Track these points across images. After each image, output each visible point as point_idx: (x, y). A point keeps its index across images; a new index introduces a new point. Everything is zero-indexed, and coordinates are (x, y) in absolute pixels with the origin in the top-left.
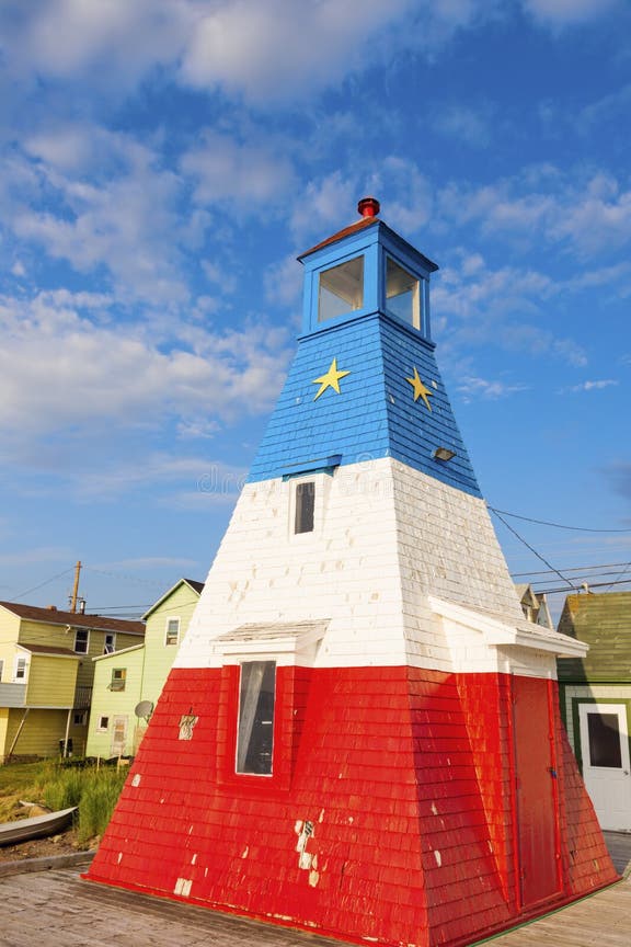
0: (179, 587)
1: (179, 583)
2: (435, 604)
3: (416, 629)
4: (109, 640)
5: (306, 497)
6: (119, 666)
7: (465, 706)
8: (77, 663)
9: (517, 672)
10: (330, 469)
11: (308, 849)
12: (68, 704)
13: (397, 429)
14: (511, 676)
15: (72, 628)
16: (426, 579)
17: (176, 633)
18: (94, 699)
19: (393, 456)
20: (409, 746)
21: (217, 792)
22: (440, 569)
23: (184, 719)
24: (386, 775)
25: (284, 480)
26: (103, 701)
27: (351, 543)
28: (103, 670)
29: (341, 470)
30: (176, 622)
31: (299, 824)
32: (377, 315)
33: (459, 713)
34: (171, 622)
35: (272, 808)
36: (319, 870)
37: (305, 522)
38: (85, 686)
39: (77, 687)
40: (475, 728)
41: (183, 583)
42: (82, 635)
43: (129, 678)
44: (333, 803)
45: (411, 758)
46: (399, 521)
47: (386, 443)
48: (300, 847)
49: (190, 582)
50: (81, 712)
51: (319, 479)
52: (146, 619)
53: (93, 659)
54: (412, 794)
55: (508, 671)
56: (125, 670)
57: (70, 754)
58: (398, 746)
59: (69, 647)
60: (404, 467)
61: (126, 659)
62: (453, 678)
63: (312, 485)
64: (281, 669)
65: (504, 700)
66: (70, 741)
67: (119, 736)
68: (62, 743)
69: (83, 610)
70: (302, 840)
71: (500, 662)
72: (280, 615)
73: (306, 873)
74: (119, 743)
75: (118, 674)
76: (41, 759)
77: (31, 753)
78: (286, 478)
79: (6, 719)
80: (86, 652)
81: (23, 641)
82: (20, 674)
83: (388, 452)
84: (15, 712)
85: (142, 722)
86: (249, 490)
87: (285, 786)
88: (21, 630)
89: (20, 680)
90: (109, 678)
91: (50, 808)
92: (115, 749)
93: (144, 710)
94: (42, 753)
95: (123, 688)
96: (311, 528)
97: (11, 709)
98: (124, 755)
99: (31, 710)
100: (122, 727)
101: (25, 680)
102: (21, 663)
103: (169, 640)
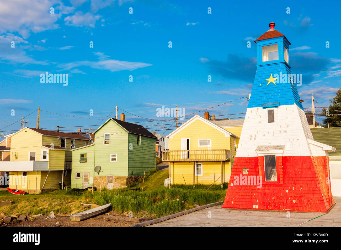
0: (109, 121)
1: (109, 119)
4: (72, 142)
5: (271, 113)
6: (83, 153)
8: (64, 152)
10: (278, 107)
12: (62, 167)
13: (294, 96)
15: (60, 138)
17: (109, 139)
18: (72, 166)
23: (243, 170)
25: (264, 109)
26: (76, 166)
27: (288, 126)
28: (76, 154)
30: (108, 135)
31: (287, 191)
32: (284, 63)
34: (106, 135)
35: (278, 188)
36: (295, 199)
37: (271, 120)
38: (68, 161)
39: (65, 162)
40: (319, 169)
41: (111, 119)
42: (63, 141)
43: (88, 157)
44: (296, 186)
47: (294, 100)
49: (114, 119)
50: (68, 171)
51: (275, 109)
53: (71, 150)
55: (326, 156)
56: (86, 154)
59: (59, 145)
60: (297, 106)
61: (87, 150)
62: (313, 157)
63: (273, 110)
64: (277, 157)
65: (326, 162)
66: (64, 183)
67: (86, 180)
68: (60, 184)
69: (59, 130)
71: (325, 154)
72: (269, 144)
75: (83, 156)
76: (53, 190)
77: (49, 188)
78: (264, 108)
79: (40, 175)
80: (65, 148)
81: (43, 144)
82: (45, 157)
83: (295, 103)
84: (43, 173)
85: (96, 174)
86: (249, 110)
87: (282, 183)
88: (43, 140)
89: (44, 160)
90: (79, 157)
91: (99, 204)
92: (85, 185)
93: (97, 169)
94: (53, 188)
95: (86, 161)
96: (273, 121)
97: (41, 171)
98: (90, 187)
99: (51, 171)
100: (87, 176)
101: (47, 159)
102: (45, 153)
103: (105, 142)
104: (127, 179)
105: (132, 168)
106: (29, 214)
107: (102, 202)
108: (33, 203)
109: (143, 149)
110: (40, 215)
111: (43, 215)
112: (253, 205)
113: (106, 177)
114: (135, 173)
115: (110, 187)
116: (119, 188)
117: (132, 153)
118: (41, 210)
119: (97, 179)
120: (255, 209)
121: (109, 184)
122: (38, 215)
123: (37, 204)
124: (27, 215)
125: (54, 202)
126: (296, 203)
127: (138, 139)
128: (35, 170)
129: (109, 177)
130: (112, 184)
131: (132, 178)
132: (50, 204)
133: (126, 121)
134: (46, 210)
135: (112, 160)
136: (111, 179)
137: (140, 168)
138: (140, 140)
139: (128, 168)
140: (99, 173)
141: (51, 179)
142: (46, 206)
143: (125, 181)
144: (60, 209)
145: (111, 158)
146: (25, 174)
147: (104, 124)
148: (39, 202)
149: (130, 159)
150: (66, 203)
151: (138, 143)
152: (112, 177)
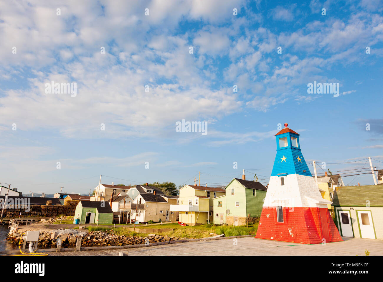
0: (233, 180)
1: (233, 179)
2: (306, 197)
3: (303, 201)
4: (215, 194)
5: (282, 180)
6: (219, 201)
7: (312, 212)
8: (209, 200)
9: (320, 207)
10: (286, 176)
11: (291, 232)
12: (207, 210)
13: (297, 168)
14: (319, 208)
15: (206, 191)
16: (304, 193)
17: (234, 192)
19: (296, 174)
20: (304, 218)
21: (275, 225)
22: (306, 191)
23: (267, 214)
24: (301, 222)
26: (216, 209)
28: (216, 202)
29: (288, 175)
30: (234, 189)
31: (289, 229)
32: (291, 148)
33: (311, 213)
34: (232, 189)
35: (285, 227)
36: (293, 235)
37: (283, 184)
38: (211, 206)
40: (314, 215)
41: (234, 179)
42: (209, 193)
43: (223, 204)
44: (294, 226)
45: (305, 220)
46: (299, 185)
47: (295, 171)
48: (289, 232)
49: (236, 179)
50: (211, 212)
51: (284, 177)
52: (225, 188)
53: (213, 199)
54: (305, 224)
55: (318, 207)
56: (221, 202)
57: (210, 223)
58: (302, 218)
59: (206, 196)
60: (298, 175)
61: (222, 199)
62: (310, 208)
63: (283, 178)
65: (318, 212)
66: (209, 220)
67: (222, 219)
68: (207, 220)
69: (207, 186)
70: (290, 231)
71: (317, 206)
73: (291, 235)
74: (222, 220)
75: (219, 203)
76: (203, 224)
77: (200, 223)
78: (279, 176)
79: (194, 214)
80: (210, 197)
81: (196, 195)
82: (197, 203)
83: (295, 173)
84: (196, 213)
85: (227, 215)
86: (272, 177)
87: (286, 224)
88: (195, 192)
89: (196, 205)
90: (217, 204)
91: (218, 234)
92: (221, 222)
93: (228, 212)
94: (203, 223)
95: (221, 206)
96: (284, 185)
97: (195, 212)
98: (224, 223)
99: (200, 212)
100: (222, 216)
101: (198, 205)
102: (196, 200)
103: (232, 194)
104: (246, 219)
105: (249, 212)
106: (180, 237)
107: (220, 232)
108: (183, 231)
109: (258, 198)
110: (185, 238)
111: (187, 238)
112: (270, 237)
113: (233, 217)
114: (252, 215)
115: (236, 224)
116: (242, 225)
117: (249, 201)
118: (187, 235)
119: (228, 218)
120: (272, 239)
121: (235, 222)
122: (184, 238)
123: (185, 231)
124: (179, 238)
125: (195, 231)
126: (293, 237)
127: (254, 191)
128: (190, 211)
129: (235, 217)
130: (237, 222)
131: (250, 219)
132: (192, 232)
133: (246, 179)
134: (189, 235)
135: (237, 206)
136: (236, 218)
137: (257, 212)
138: (255, 192)
139: (247, 211)
140: (229, 215)
141: (201, 217)
142: (190, 233)
143: (245, 220)
144: (197, 235)
145: (236, 204)
146: (187, 213)
147: (231, 182)
148: (187, 230)
149: (247, 206)
150: (202, 232)
151: (254, 194)
152: (237, 217)
